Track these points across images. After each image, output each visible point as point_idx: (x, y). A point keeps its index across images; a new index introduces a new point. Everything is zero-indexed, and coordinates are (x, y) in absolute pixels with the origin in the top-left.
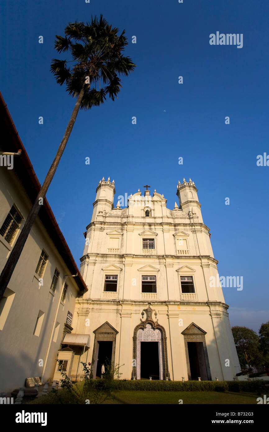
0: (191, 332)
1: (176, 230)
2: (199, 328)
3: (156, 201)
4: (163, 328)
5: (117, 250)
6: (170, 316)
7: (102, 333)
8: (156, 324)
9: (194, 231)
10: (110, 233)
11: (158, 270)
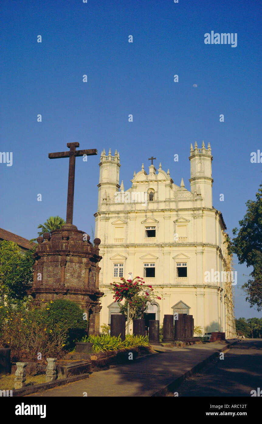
0: (179, 306)
1: (177, 215)
2: (185, 305)
3: (160, 181)
4: (158, 304)
5: (122, 239)
6: (163, 296)
7: (113, 308)
8: (153, 301)
9: (194, 217)
10: (114, 223)
11: (156, 258)
